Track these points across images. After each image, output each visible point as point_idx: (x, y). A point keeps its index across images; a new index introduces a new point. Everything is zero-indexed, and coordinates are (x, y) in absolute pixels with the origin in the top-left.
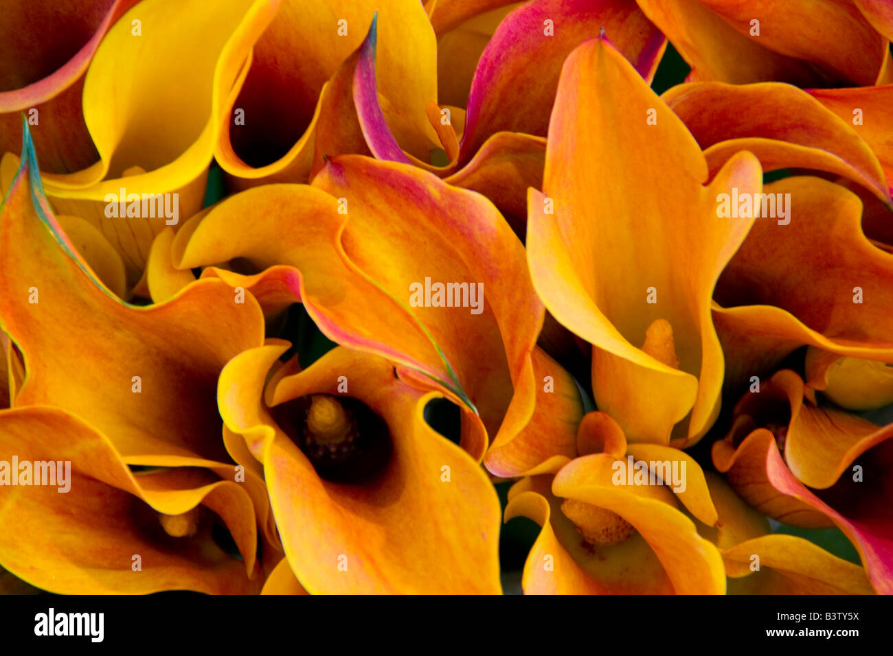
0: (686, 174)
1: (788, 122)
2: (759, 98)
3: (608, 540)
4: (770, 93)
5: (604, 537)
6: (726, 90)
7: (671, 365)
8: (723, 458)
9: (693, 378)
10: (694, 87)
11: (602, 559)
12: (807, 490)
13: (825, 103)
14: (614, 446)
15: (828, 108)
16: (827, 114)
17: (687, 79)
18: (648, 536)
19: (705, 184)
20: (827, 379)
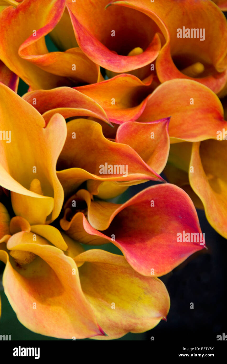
0: (37, 125)
1: (69, 100)
2: (57, 93)
3: (27, 262)
4: (61, 91)
5: (26, 261)
6: (45, 92)
7: (41, 194)
8: (66, 225)
9: (52, 198)
10: (32, 93)
11: (25, 269)
12: (99, 232)
13: (81, 92)
14: (25, 228)
15: (83, 93)
16: (83, 96)
17: (28, 91)
18: (45, 259)
19: (44, 128)
20: (98, 191)
